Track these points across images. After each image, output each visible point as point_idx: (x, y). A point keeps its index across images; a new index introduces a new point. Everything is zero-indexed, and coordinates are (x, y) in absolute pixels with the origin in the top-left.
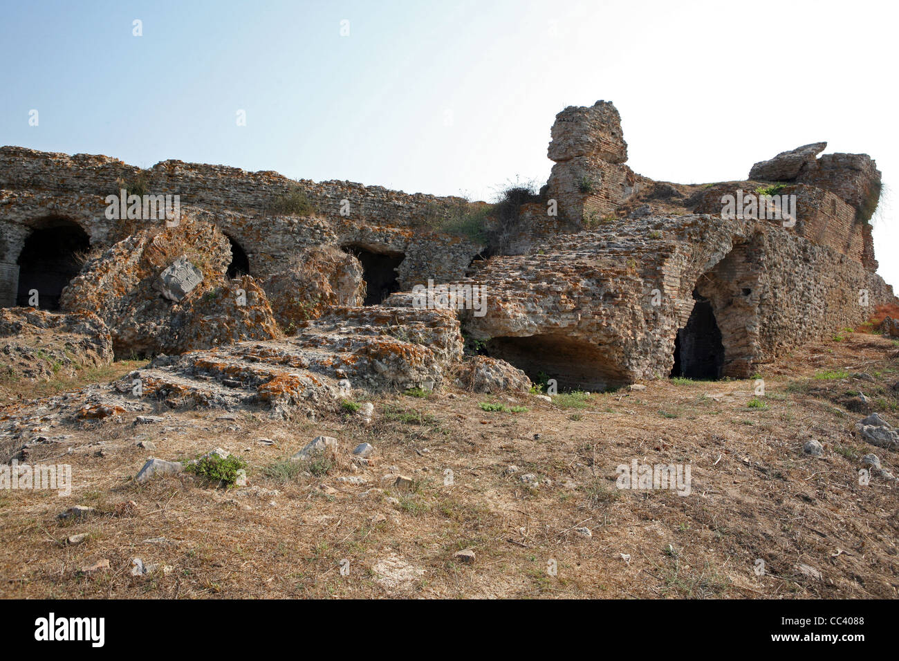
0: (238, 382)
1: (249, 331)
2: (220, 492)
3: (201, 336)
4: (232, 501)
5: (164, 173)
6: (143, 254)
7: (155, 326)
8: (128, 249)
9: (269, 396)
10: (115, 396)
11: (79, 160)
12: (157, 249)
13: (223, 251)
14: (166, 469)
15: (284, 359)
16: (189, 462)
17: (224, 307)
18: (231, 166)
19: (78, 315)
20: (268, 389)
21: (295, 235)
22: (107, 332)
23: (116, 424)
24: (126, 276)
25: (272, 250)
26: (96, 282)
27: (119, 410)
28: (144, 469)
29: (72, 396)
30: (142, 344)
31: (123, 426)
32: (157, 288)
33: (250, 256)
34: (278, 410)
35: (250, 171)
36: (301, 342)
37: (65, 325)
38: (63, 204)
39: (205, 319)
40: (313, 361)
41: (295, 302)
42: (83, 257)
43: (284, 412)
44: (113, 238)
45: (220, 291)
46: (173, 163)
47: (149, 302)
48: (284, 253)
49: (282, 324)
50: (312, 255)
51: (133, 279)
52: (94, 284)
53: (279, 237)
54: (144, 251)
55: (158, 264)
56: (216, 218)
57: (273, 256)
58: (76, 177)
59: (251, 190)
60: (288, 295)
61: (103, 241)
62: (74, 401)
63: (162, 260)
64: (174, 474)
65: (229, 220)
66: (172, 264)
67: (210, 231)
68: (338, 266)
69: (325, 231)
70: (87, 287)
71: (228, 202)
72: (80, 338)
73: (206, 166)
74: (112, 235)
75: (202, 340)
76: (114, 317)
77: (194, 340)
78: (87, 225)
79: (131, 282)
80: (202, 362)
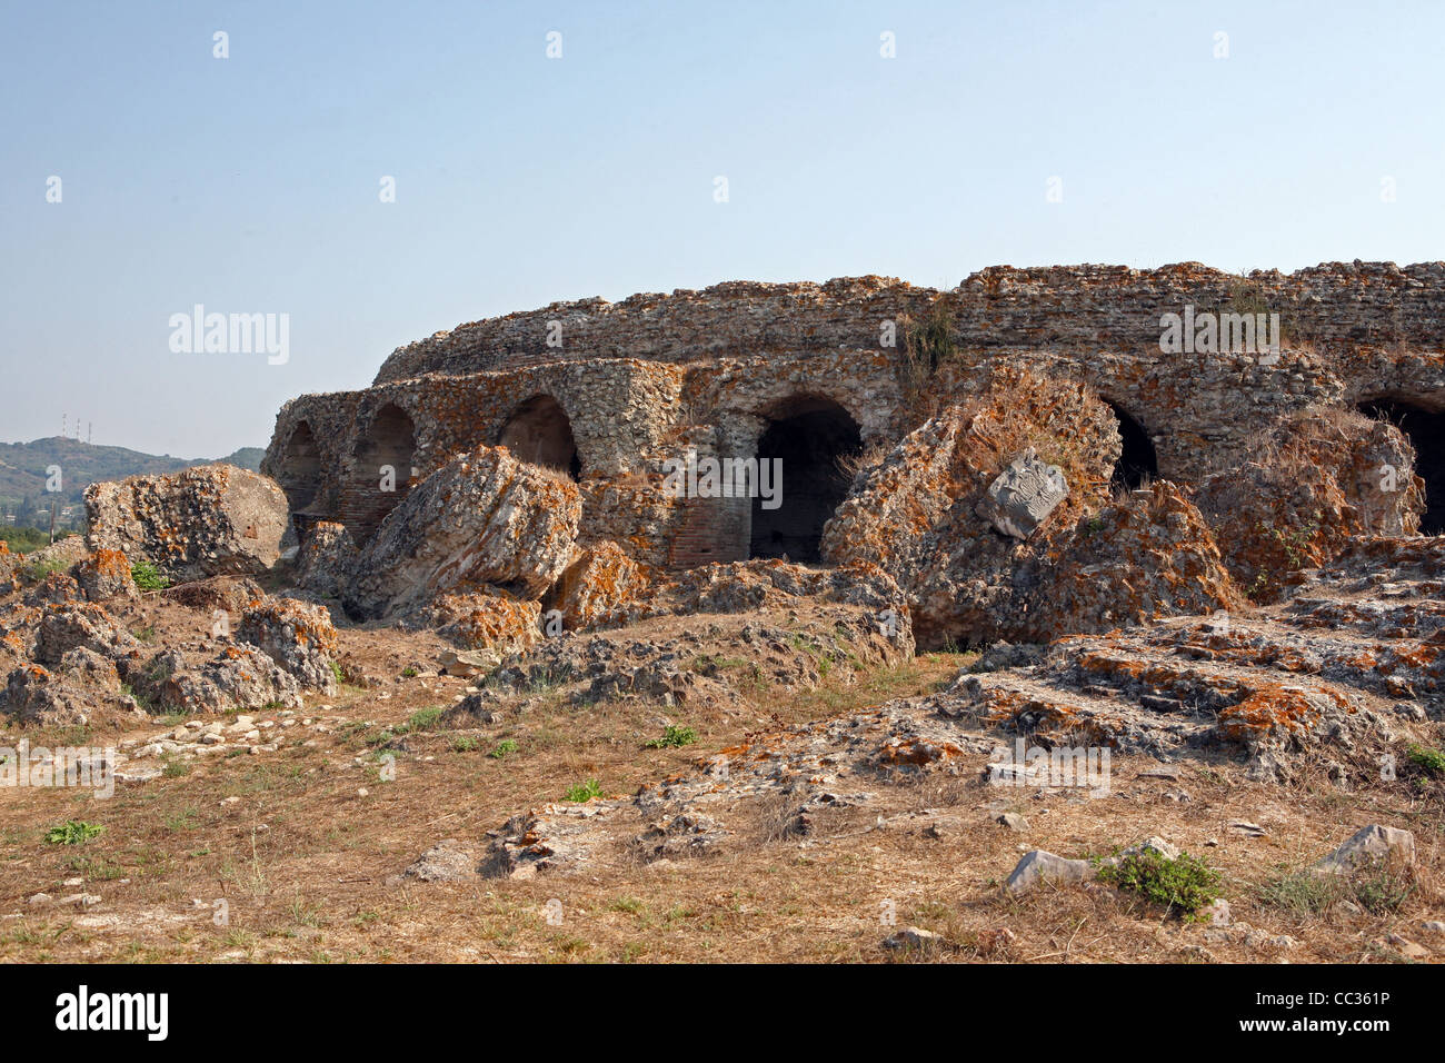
0: (1172, 701)
1: (1174, 594)
2: (1170, 928)
3: (1078, 606)
4: (1197, 950)
5: (980, 294)
6: (955, 451)
7: (984, 588)
8: (928, 444)
9: (1244, 731)
10: (940, 723)
11: (834, 290)
12: (980, 439)
13: (1104, 434)
14: (1061, 873)
15: (1264, 653)
16: (1104, 862)
17: (1121, 548)
18: (1107, 264)
19: (851, 569)
20: (1241, 718)
21: (1248, 388)
22: (901, 601)
23: (947, 777)
24: (927, 495)
25: (1202, 424)
26: (876, 510)
27: (952, 750)
28: (1019, 869)
29: (865, 720)
30: (962, 622)
31: (963, 781)
32: (985, 515)
33: (1157, 439)
34: (1264, 762)
35: (1145, 268)
36: (1294, 616)
37: (832, 589)
38: (815, 372)
39: (1084, 571)
40: (1329, 658)
41: (1266, 530)
42: (852, 465)
43: (1278, 766)
44: (900, 425)
45: (1110, 515)
46: (995, 273)
47: (971, 542)
48: (1226, 429)
49: (1239, 578)
50: (1295, 428)
51: (940, 499)
52: (874, 513)
53: (1216, 396)
54: (956, 446)
55: (982, 468)
56: (1085, 370)
57: (1205, 437)
58: (831, 322)
59: (1151, 307)
60: (1248, 517)
61: (884, 432)
62: (870, 730)
63: (990, 460)
64: (1076, 884)
65: (1110, 371)
66: (1009, 467)
67: (1076, 396)
68: (1355, 447)
69: (1315, 376)
70: (863, 519)
71: (1105, 336)
72: (857, 612)
73: (1058, 270)
74: (898, 419)
75: (1081, 613)
76: (912, 573)
77: (1066, 613)
78: (854, 406)
79: (938, 505)
80: (1095, 660)
